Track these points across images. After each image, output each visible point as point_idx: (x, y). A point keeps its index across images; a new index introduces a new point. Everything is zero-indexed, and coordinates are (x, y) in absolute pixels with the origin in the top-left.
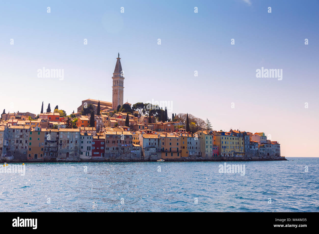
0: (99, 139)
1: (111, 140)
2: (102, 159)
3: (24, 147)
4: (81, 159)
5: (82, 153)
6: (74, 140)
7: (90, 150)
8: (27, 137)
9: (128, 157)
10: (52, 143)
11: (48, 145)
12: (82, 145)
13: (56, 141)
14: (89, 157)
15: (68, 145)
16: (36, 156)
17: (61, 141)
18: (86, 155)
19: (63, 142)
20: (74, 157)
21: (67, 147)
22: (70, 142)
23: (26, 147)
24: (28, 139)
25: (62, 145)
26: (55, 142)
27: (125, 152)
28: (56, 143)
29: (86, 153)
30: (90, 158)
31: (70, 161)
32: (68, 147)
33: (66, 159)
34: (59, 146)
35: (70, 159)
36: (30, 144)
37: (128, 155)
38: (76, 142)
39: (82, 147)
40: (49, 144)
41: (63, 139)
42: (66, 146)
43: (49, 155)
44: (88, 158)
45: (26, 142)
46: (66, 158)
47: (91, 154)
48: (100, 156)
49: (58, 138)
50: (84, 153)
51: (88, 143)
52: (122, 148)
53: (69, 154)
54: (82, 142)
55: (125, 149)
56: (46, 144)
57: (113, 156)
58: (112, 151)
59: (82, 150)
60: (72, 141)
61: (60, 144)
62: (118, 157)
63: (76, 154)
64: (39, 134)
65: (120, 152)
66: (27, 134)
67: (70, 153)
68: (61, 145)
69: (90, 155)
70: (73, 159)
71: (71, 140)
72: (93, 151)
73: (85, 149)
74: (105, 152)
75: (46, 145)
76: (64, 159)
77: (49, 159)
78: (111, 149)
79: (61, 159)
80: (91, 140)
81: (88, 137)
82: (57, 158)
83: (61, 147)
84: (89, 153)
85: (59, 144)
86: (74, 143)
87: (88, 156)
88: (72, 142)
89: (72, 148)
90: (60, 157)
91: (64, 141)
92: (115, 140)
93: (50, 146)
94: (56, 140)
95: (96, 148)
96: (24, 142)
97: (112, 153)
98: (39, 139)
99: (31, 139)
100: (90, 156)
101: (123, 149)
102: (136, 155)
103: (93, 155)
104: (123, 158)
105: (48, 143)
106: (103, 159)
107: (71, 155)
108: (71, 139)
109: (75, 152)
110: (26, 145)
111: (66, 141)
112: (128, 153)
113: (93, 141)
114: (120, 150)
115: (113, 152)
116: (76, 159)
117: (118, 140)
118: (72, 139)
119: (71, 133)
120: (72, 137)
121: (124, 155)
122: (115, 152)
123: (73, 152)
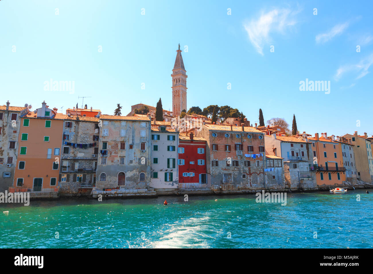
0: (192, 141)
1: (221, 143)
2: (204, 190)
3: (6, 161)
4: (155, 190)
5: (155, 175)
6: (137, 141)
7: (174, 167)
8: (15, 132)
9: (259, 182)
10: (81, 150)
11: (70, 155)
12: (156, 154)
13: (91, 145)
14: (173, 185)
15: (123, 153)
16: (38, 183)
17: (105, 144)
18: (166, 180)
19: (110, 146)
20: (137, 184)
21: (119, 159)
22: (127, 146)
23: (10, 160)
24: (17, 138)
25: (109, 155)
26: (88, 146)
27: (252, 172)
28: (91, 150)
29: (166, 174)
30: (175, 186)
31: (128, 195)
32: (122, 158)
33: (119, 191)
34: (100, 155)
35: (127, 191)
36: (22, 150)
37: (258, 179)
38: (143, 146)
39: (156, 161)
40: (73, 153)
41: (108, 140)
42: (117, 156)
43: (74, 180)
44: (170, 187)
45: (12, 144)
46: (118, 188)
47: (176, 177)
48: (198, 182)
49: (96, 138)
50: (161, 175)
51: (168, 150)
52: (245, 162)
53: (126, 176)
54: (156, 148)
55: (251, 164)
56: (66, 151)
57: (227, 182)
58: (225, 169)
59: (156, 167)
60: (133, 143)
61: (101, 151)
62: (239, 183)
63: (142, 177)
64: (48, 125)
65: (242, 172)
67: (128, 175)
68: (104, 153)
69: (174, 180)
70: (135, 191)
71: (131, 143)
72: (182, 169)
73: (162, 164)
74: (211, 172)
75: (66, 155)
76: (113, 192)
77: (74, 192)
78: (222, 165)
79: (104, 190)
80: (176, 143)
81: (169, 137)
82: (94, 189)
83: (105, 160)
84: (171, 174)
85: (99, 152)
86: (137, 149)
87: (171, 183)
88: (131, 147)
89: (131, 162)
90: (103, 186)
91: (113, 143)
92: (229, 142)
93: (75, 156)
94: (92, 142)
95: (187, 162)
96: (5, 145)
97: (225, 175)
98: (47, 139)
100: (176, 182)
101: (247, 164)
102: (274, 177)
103: (182, 180)
104: (248, 186)
105: (71, 150)
106: (207, 189)
107: (130, 179)
108: (131, 138)
109: (139, 172)
110: (12, 154)
111: (117, 144)
112: (258, 174)
113: (180, 146)
114: (241, 165)
115: (226, 172)
116: (143, 191)
117: (236, 143)
118: (133, 140)
119: (130, 124)
120: (131, 135)
121: (251, 178)
122: (231, 172)
123: (134, 172)
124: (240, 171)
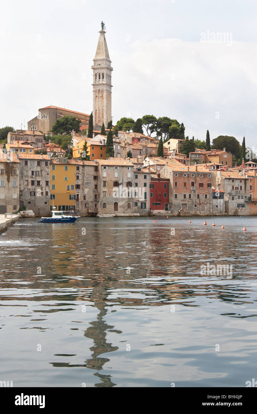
1: (181, 181)
3: (44, 194)
5: (136, 204)
6: (125, 181)
7: (146, 198)
8: (48, 174)
9: (206, 210)
17: (105, 183)
19: (108, 184)
20: (126, 210)
23: (47, 193)
24: (49, 179)
25: (107, 190)
27: (201, 203)
29: (142, 203)
35: (120, 215)
36: (54, 187)
37: (206, 207)
38: (129, 184)
40: (82, 188)
41: (107, 180)
45: (47, 183)
46: (114, 213)
48: (163, 209)
49: (96, 177)
50: (139, 204)
51: (144, 186)
52: (197, 195)
53: (119, 205)
55: (201, 196)
56: (78, 187)
57: (184, 209)
58: (183, 201)
60: (122, 182)
62: (192, 211)
63: (129, 206)
64: (66, 169)
66: (47, 170)
69: (147, 207)
72: (152, 200)
75: (78, 190)
78: (180, 197)
80: (148, 181)
81: (143, 176)
82: (98, 213)
83: (106, 193)
84: (145, 204)
86: (125, 186)
91: (110, 182)
94: (93, 180)
95: (156, 195)
96: (43, 183)
97: (182, 204)
98: (66, 178)
99: (53, 178)
102: (217, 206)
103: (152, 207)
104: (198, 212)
105: (81, 186)
107: (121, 207)
108: (121, 179)
110: (47, 190)
112: (206, 204)
113: (151, 183)
114: (194, 198)
115: (184, 202)
117: (191, 181)
118: (122, 180)
119: (121, 168)
120: (121, 176)
121: (200, 207)
122: (186, 203)
123: (124, 202)
124: (193, 202)
